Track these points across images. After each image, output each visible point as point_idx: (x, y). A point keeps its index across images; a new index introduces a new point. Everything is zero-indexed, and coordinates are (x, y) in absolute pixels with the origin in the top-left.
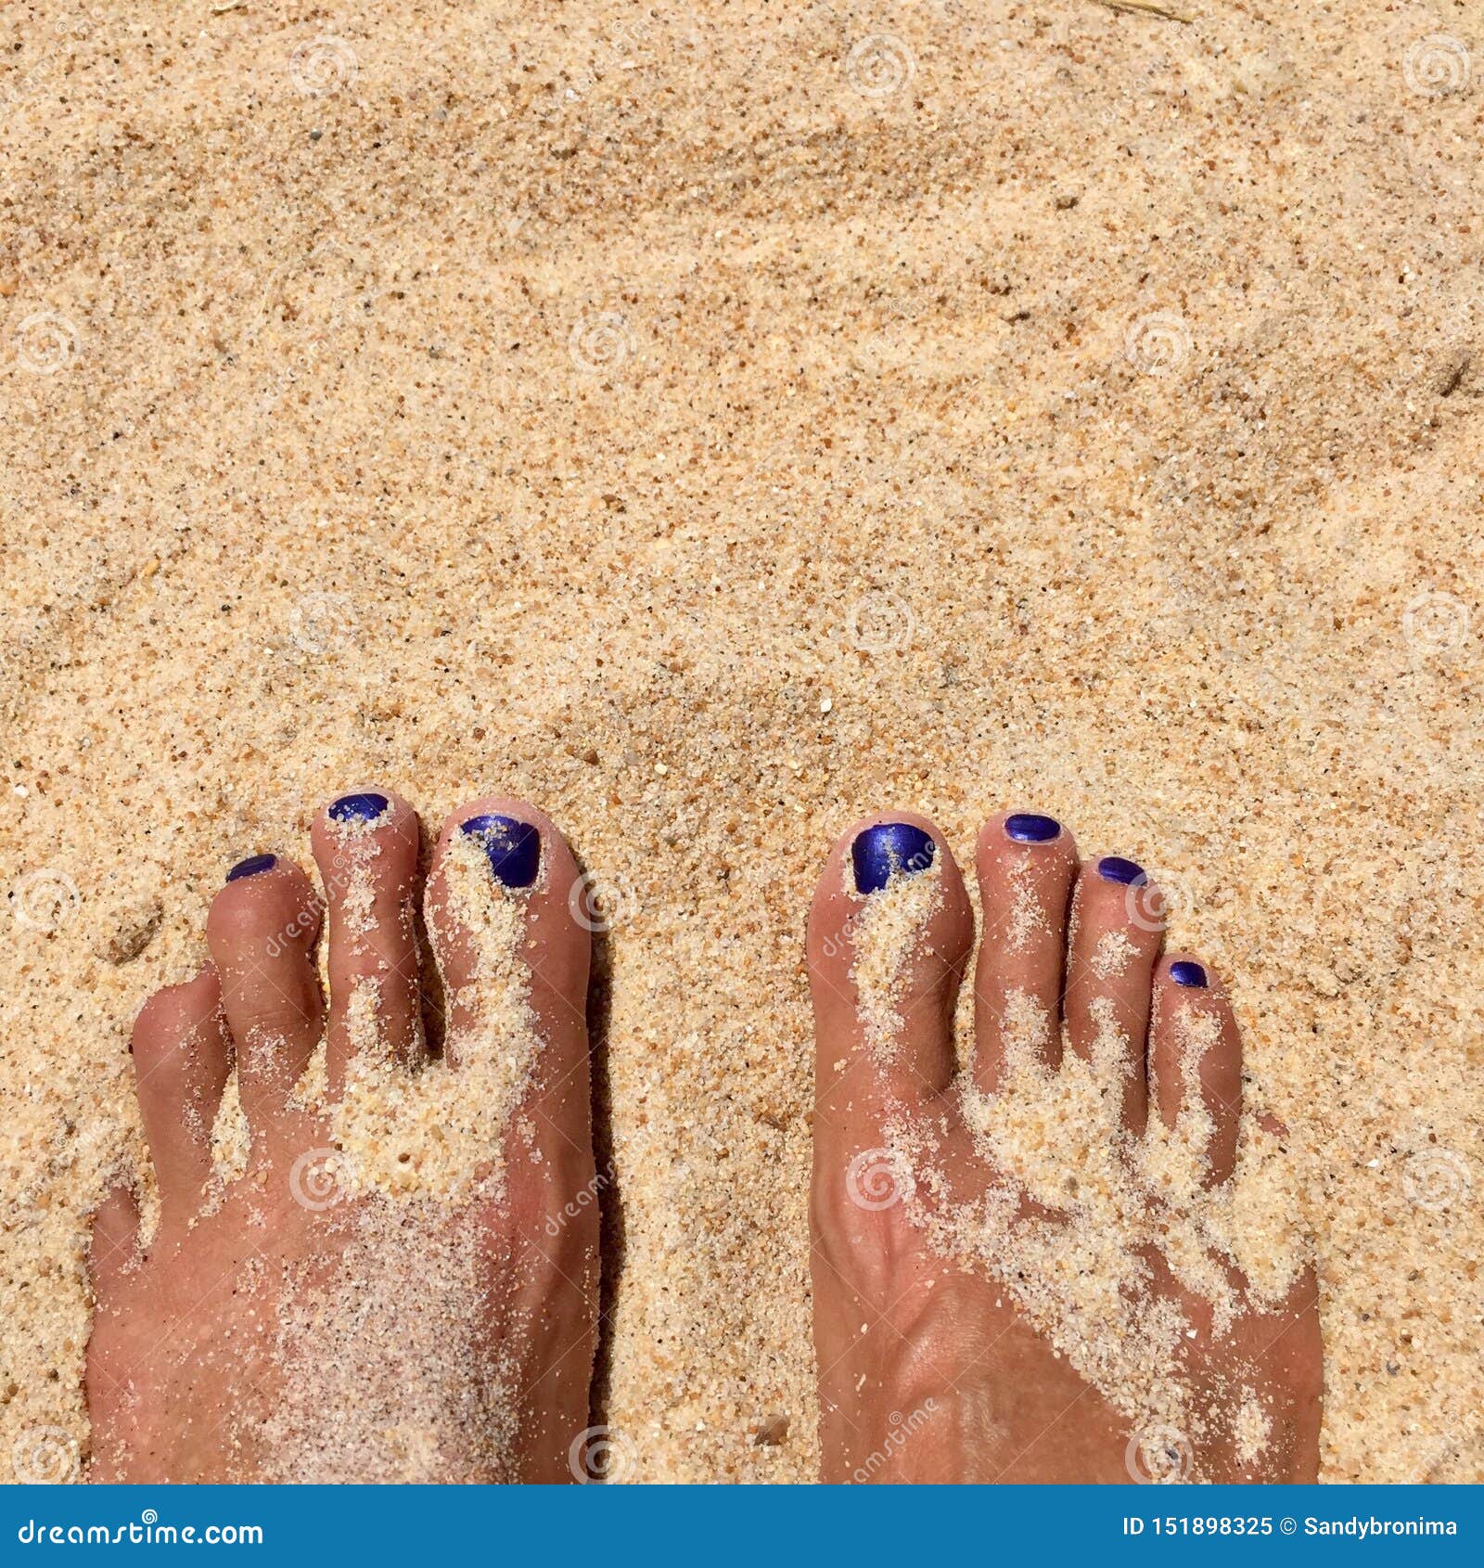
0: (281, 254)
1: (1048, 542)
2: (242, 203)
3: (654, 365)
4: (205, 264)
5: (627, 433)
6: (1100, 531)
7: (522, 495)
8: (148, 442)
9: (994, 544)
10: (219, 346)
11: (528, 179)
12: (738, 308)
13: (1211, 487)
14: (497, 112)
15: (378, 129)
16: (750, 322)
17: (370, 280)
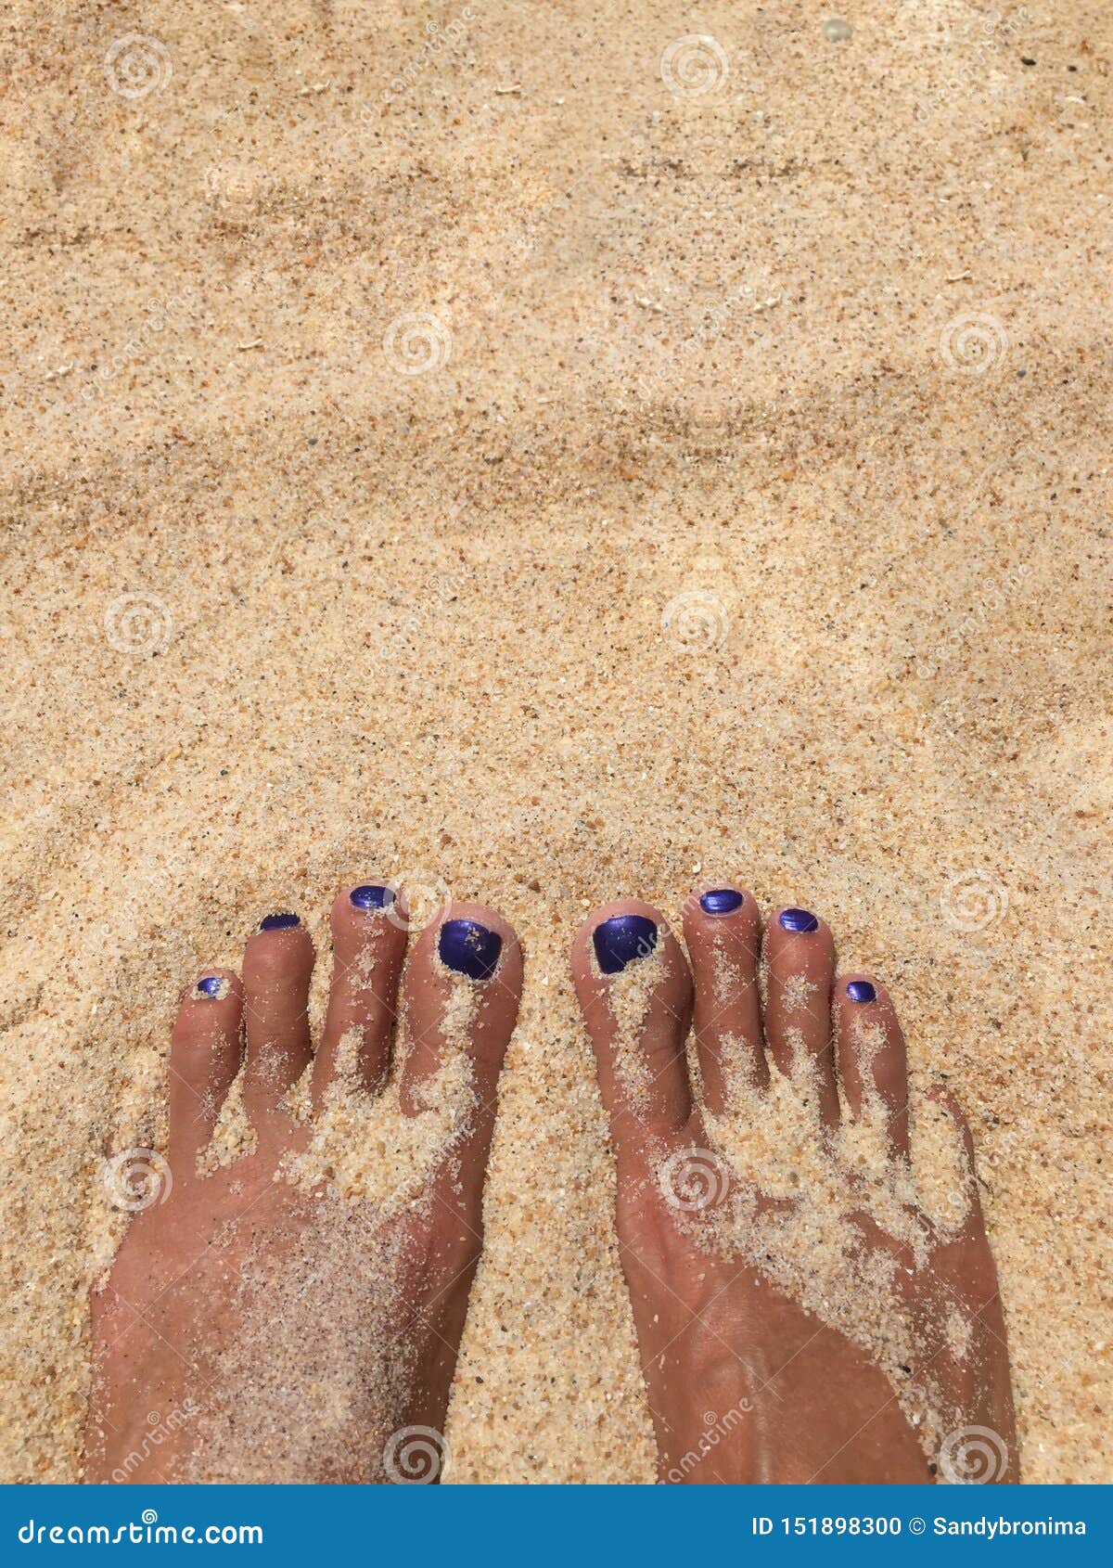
0: (283, 526)
1: (857, 759)
2: (256, 489)
3: (556, 616)
4: (226, 531)
5: (537, 662)
6: (895, 752)
7: (459, 705)
8: (178, 658)
9: (816, 758)
10: (234, 590)
11: (466, 478)
12: (619, 577)
13: (974, 724)
14: (445, 430)
15: (358, 438)
16: (628, 587)
17: (347, 547)
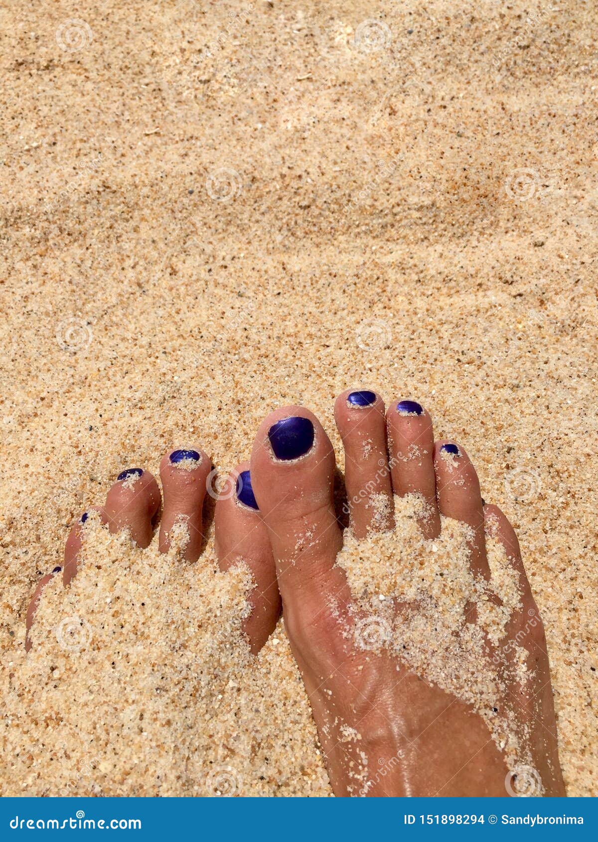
0: (171, 245)
2: (154, 221)
4: (135, 247)
8: (103, 326)
10: (139, 285)
11: (287, 217)
12: (383, 282)
14: (275, 187)
16: (389, 289)
17: (211, 259)
